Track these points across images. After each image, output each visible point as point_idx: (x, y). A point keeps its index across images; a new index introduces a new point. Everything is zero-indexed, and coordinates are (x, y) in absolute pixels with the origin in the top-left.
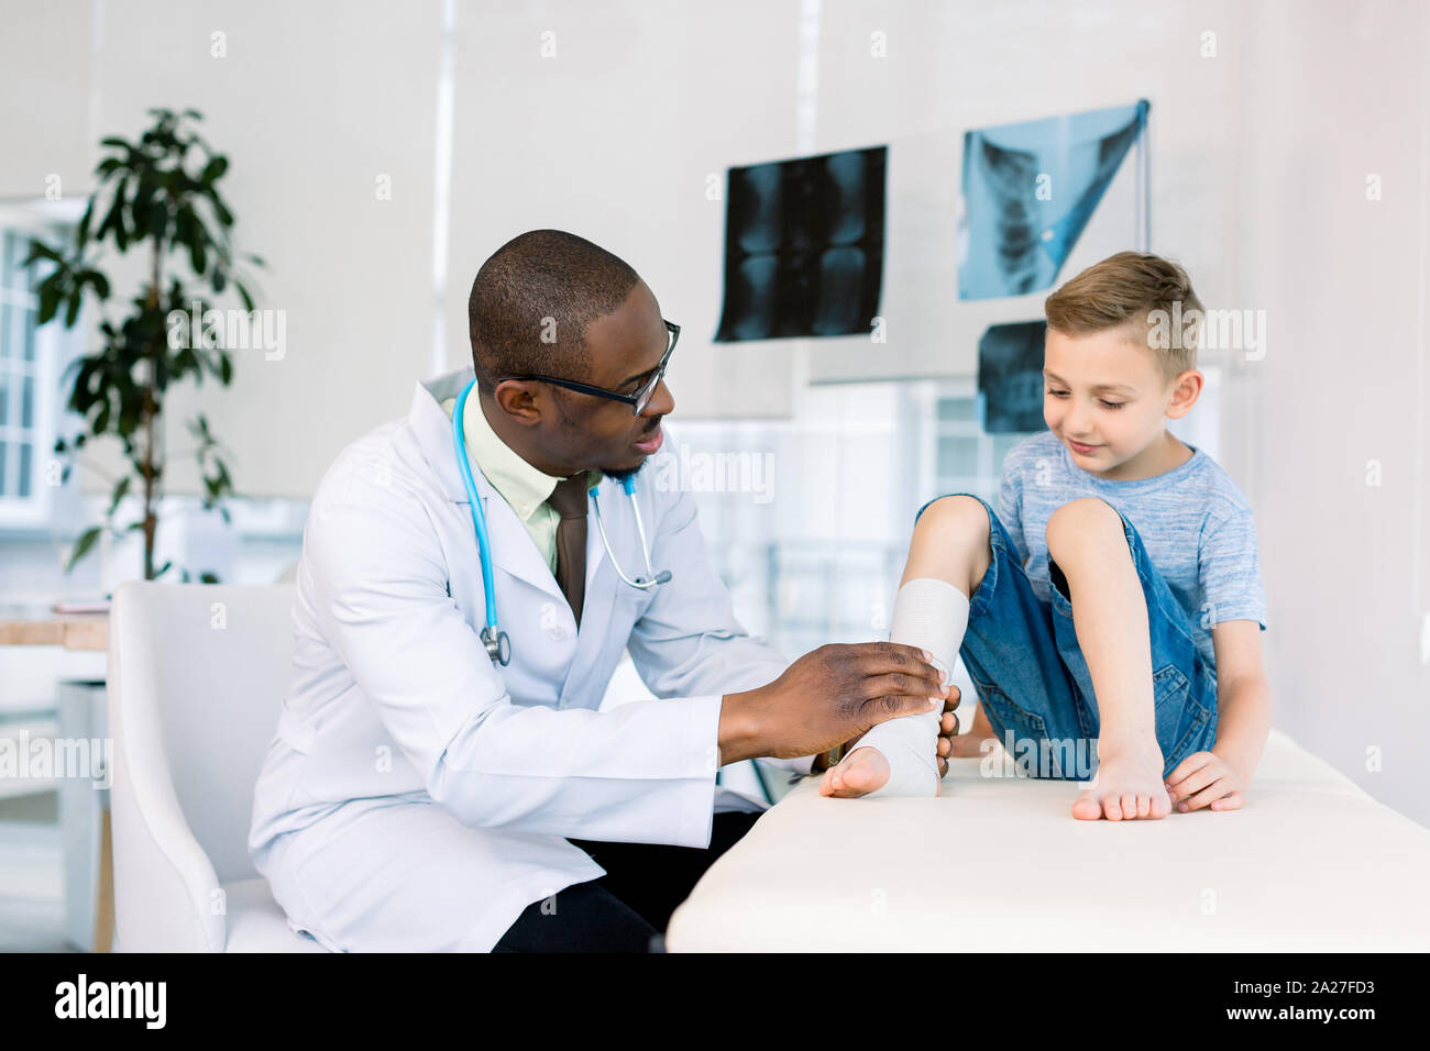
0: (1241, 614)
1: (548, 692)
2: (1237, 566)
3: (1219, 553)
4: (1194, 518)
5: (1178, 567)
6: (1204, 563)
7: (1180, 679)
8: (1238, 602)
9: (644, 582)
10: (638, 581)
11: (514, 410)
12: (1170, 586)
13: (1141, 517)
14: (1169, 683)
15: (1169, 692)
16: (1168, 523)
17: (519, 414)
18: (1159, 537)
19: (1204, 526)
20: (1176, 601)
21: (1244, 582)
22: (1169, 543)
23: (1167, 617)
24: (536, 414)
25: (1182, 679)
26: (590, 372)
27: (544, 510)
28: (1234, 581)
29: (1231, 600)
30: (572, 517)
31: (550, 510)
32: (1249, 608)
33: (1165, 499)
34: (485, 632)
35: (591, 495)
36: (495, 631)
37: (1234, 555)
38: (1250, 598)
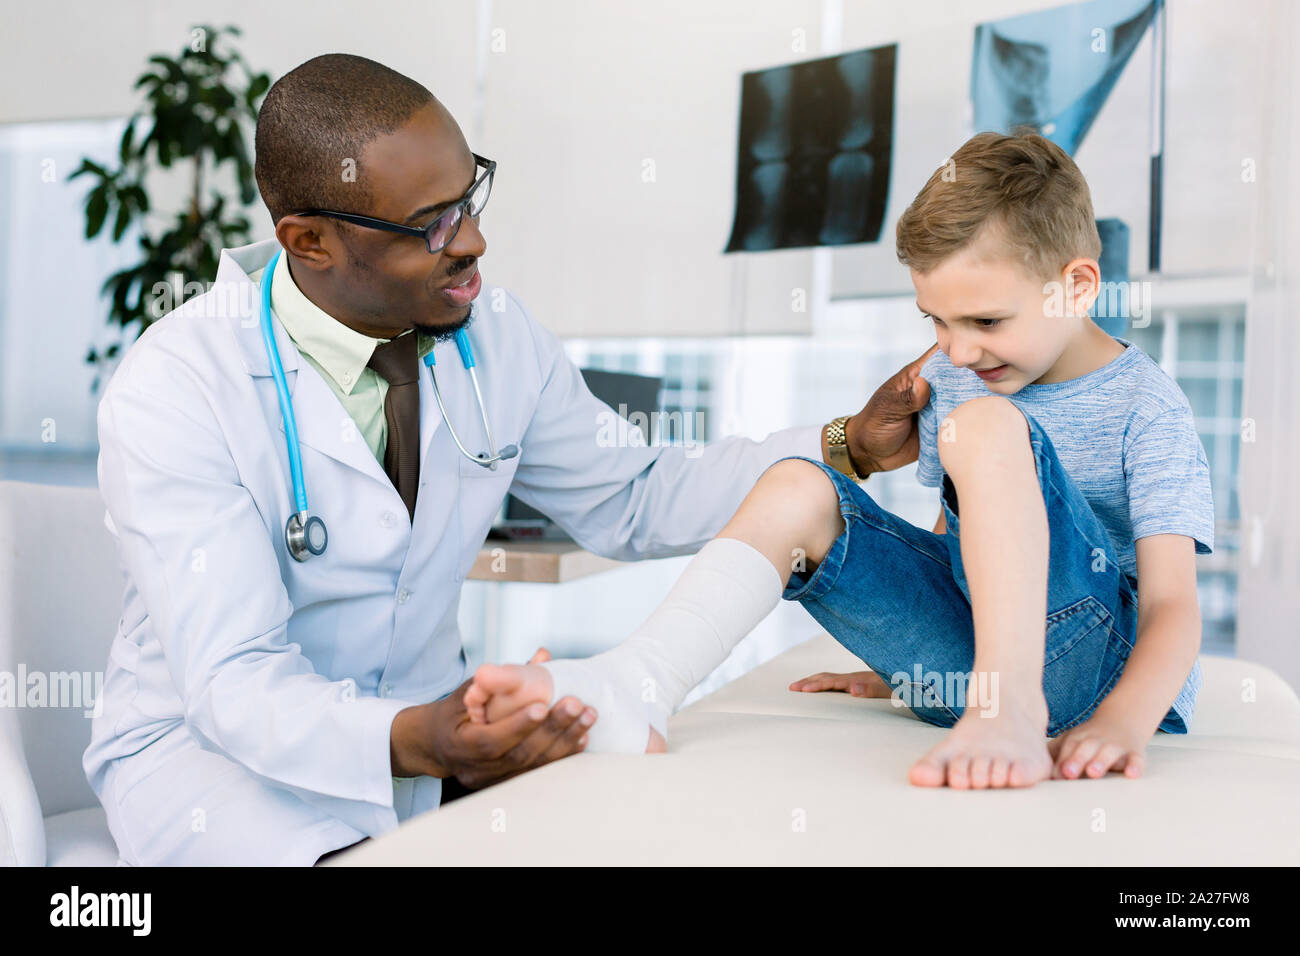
0: (1168, 527)
2: (1164, 472)
3: (1144, 458)
4: (1117, 421)
5: (1101, 479)
6: (1128, 473)
7: (1101, 613)
9: (488, 457)
10: (481, 456)
11: (301, 253)
12: (1091, 503)
13: (1062, 425)
14: (1087, 617)
15: (1088, 628)
16: (1092, 430)
17: (307, 258)
18: (1081, 447)
19: (1128, 428)
20: (1096, 520)
21: (1173, 491)
22: (1094, 452)
23: (1086, 538)
24: (326, 257)
25: (1103, 614)
26: (371, 203)
27: (370, 379)
28: (1161, 490)
29: (1156, 512)
30: (399, 383)
31: (377, 378)
32: (1178, 521)
33: (1089, 402)
34: (294, 518)
35: (425, 362)
36: (304, 518)
37: (1162, 459)
38: (1180, 509)
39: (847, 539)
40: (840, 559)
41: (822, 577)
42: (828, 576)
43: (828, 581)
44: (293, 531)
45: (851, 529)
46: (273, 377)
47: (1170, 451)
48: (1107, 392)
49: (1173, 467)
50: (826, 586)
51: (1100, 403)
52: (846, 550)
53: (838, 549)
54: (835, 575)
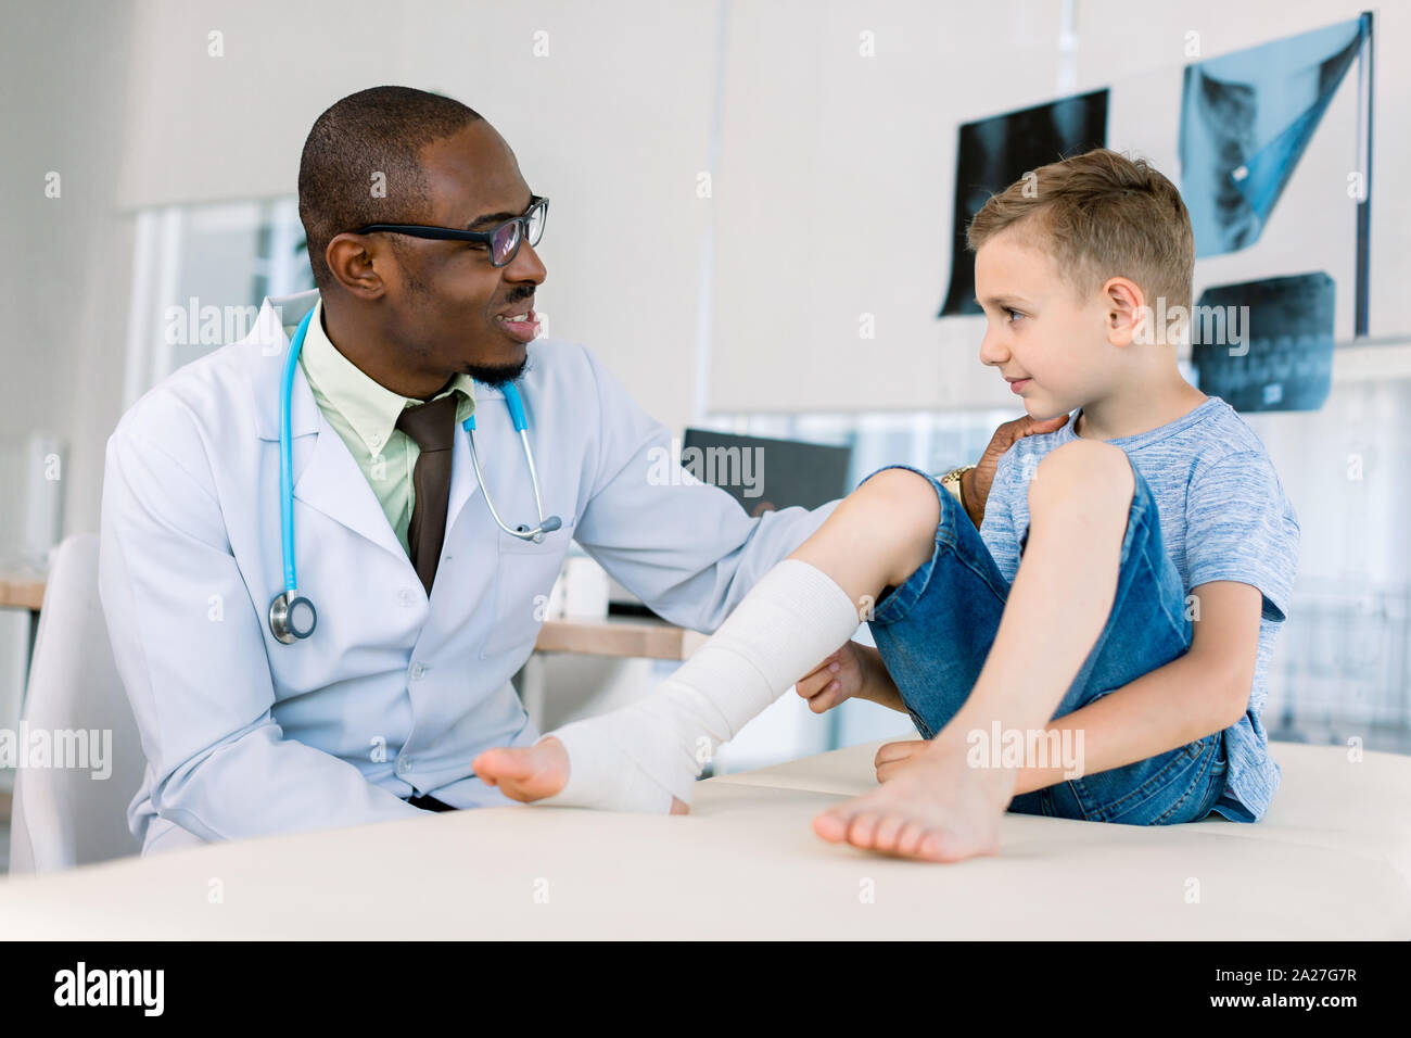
0: (1221, 574)
1: (396, 662)
2: (1223, 516)
8: (1219, 560)
9: (528, 529)
10: (520, 529)
16: (1165, 483)
19: (1191, 476)
21: (1233, 536)
22: (1165, 506)
26: (430, 207)
27: (399, 443)
28: (1218, 536)
29: (1211, 558)
30: (432, 449)
31: (408, 442)
32: (1233, 567)
33: (1162, 453)
34: (282, 597)
35: (464, 427)
36: (291, 597)
37: (1221, 503)
38: (1238, 555)
39: (932, 568)
40: (920, 588)
41: (895, 600)
42: (903, 603)
43: (902, 609)
44: (278, 610)
45: (939, 558)
46: (279, 441)
47: (1231, 495)
48: (1183, 441)
49: (1234, 511)
50: (898, 612)
51: (1173, 453)
52: (928, 580)
53: (919, 576)
54: (910, 604)
